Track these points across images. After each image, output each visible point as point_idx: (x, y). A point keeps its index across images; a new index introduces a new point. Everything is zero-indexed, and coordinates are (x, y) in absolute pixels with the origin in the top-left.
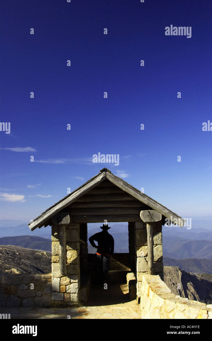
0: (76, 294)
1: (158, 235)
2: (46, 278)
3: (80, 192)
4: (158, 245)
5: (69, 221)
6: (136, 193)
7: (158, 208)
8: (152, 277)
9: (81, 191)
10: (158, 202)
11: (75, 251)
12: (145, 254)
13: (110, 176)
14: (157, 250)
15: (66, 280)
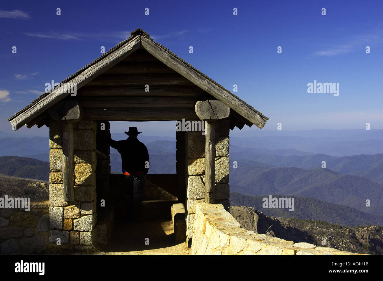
0: (89, 232)
1: (222, 142)
2: (40, 208)
3: (97, 68)
4: (223, 157)
5: (78, 115)
6: (190, 73)
7: (224, 96)
8: (211, 207)
9: (100, 67)
10: (224, 88)
11: (89, 164)
12: (201, 170)
13: (148, 42)
14: (221, 164)
15: (73, 211)
